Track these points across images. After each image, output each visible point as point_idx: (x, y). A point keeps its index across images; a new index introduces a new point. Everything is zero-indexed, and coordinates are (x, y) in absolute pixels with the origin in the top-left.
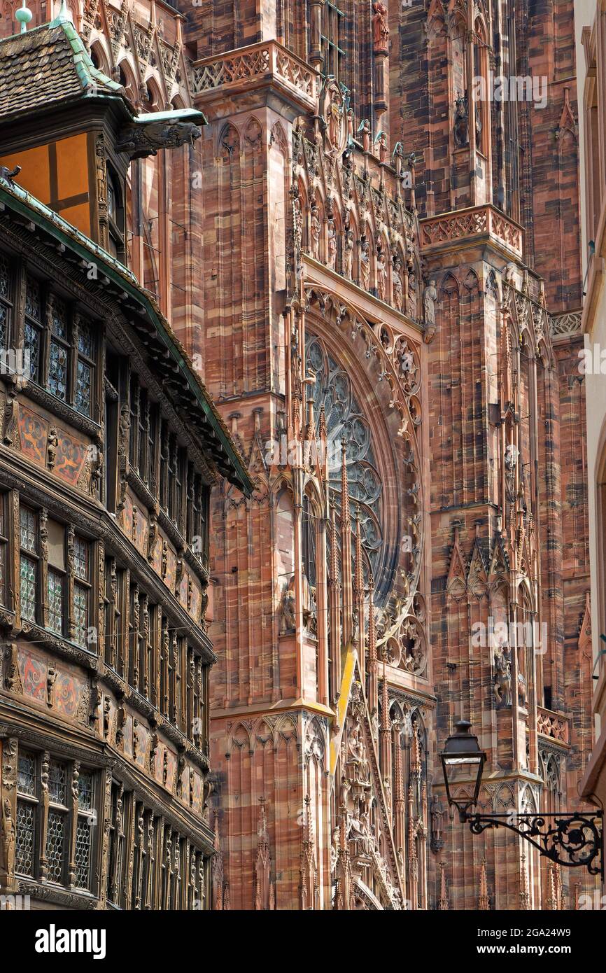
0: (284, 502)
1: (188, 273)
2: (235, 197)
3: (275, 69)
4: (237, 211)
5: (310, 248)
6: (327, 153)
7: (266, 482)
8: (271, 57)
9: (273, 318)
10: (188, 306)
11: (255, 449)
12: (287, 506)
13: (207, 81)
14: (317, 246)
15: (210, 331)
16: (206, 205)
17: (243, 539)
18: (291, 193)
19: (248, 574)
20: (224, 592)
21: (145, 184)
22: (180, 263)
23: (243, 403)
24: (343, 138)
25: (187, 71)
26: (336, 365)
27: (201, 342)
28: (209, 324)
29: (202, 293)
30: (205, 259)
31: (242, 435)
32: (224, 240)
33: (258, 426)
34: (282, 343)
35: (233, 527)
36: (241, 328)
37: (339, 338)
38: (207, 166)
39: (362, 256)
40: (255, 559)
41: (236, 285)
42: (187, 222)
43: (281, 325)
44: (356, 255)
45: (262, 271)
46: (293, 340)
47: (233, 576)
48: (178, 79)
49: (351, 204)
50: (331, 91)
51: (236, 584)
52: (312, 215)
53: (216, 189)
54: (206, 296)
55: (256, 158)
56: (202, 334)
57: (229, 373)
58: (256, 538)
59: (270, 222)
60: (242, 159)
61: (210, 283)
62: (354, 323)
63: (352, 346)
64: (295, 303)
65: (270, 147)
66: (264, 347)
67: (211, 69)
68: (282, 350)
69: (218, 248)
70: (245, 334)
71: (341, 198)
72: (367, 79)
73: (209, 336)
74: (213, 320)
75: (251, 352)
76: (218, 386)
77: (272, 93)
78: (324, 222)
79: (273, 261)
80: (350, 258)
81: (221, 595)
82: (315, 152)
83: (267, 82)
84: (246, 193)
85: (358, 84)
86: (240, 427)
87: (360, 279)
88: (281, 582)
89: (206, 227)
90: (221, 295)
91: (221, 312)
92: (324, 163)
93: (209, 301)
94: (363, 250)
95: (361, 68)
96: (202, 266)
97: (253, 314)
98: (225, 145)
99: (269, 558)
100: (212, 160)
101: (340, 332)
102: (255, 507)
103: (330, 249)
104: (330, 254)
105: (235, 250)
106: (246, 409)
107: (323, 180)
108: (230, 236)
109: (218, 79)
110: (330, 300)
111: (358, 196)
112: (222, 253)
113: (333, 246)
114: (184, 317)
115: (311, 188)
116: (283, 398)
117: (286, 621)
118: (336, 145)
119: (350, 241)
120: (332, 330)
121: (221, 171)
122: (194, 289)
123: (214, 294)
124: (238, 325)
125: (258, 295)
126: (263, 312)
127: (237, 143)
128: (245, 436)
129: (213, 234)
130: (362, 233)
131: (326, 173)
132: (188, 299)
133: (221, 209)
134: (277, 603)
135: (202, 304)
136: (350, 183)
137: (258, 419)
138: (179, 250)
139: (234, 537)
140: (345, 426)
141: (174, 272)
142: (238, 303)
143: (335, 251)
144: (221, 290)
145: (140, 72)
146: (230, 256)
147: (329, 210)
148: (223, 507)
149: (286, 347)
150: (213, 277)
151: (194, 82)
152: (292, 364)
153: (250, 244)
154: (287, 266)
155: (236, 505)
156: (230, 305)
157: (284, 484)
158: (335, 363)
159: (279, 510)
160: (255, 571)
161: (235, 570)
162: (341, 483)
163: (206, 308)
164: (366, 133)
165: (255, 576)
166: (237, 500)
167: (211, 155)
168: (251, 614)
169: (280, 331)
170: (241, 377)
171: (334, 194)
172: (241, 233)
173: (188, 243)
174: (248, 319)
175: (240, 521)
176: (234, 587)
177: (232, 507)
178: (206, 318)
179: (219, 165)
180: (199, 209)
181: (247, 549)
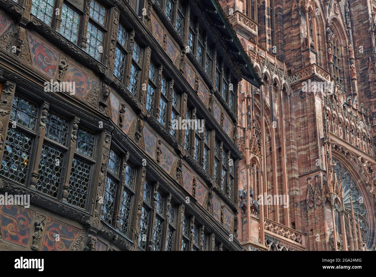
0: (328, 206)
1: (291, 136)
2: (305, 112)
3: (315, 72)
4: (306, 116)
5: (333, 131)
6: (337, 104)
7: (321, 199)
8: (314, 68)
9: (320, 146)
10: (291, 146)
11: (316, 188)
12: (329, 207)
13: (294, 79)
14: (336, 131)
15: (299, 153)
16: (296, 115)
17: (314, 219)
18: (323, 108)
19: (317, 231)
20: (309, 238)
21: (275, 109)
22: (288, 133)
23: (311, 174)
24: (342, 100)
25: (288, 77)
26: (347, 171)
27: (296, 157)
28: (299, 151)
29: (296, 142)
30: (297, 132)
31: (312, 184)
32: (302, 125)
33: (317, 181)
34: (323, 154)
35: (310, 216)
36: (309, 151)
37: (347, 161)
38: (296, 104)
39: (352, 136)
40: (319, 225)
41: (307, 138)
42: (290, 120)
43: (323, 149)
44: (350, 135)
45: (315, 133)
46: (327, 153)
47: (311, 232)
48: (285, 79)
49: (347, 120)
50: (338, 87)
51: (313, 235)
52: (334, 122)
53: (299, 110)
54: (297, 143)
55: (311, 99)
56: (296, 154)
57: (306, 166)
58: (318, 218)
59: (317, 118)
60: (307, 100)
61: (298, 139)
62: (351, 156)
63: (351, 164)
64: (327, 141)
65: (316, 95)
66: (317, 156)
67: (295, 75)
68: (324, 157)
69: (300, 128)
70: (311, 153)
71: (343, 118)
72: (350, 87)
73: (299, 155)
74: (300, 150)
75: (313, 158)
76: (303, 170)
77: (315, 79)
78: (338, 124)
79: (319, 129)
80: (348, 136)
81: (308, 239)
82: (333, 103)
83: (313, 75)
84: (309, 110)
85: (347, 88)
86: (311, 182)
87: (352, 142)
88: (328, 233)
89: (296, 122)
90: (302, 141)
91: (303, 147)
92: (337, 107)
93: (298, 144)
94: (352, 134)
95: (348, 84)
96: (295, 134)
97: (313, 146)
98: (301, 97)
99: (324, 225)
100: (297, 102)
101: (347, 159)
102: (317, 208)
103: (341, 133)
104: (341, 134)
105: (306, 128)
106: (312, 176)
107: (337, 112)
108: (305, 124)
109: (298, 78)
110: (342, 148)
111: (349, 118)
112: (302, 129)
113: (342, 132)
114: (290, 149)
115: (333, 114)
116: (325, 172)
117: (331, 246)
118: (340, 102)
119: (347, 131)
120: (344, 159)
121: (300, 105)
122: (293, 140)
123: (300, 141)
124: (308, 150)
125: (315, 140)
126: (316, 145)
127: (305, 96)
128: (313, 185)
129: (299, 124)
130: (351, 128)
131: (337, 110)
132: (291, 144)
133: (301, 116)
134: (327, 240)
135: (296, 145)
136: (346, 113)
137: (317, 179)
138: (287, 129)
139: (311, 219)
140: (351, 190)
141: (286, 136)
142: (308, 143)
143: (342, 133)
144: (302, 140)
145: (272, 76)
146: (305, 129)
147: (339, 120)
148: (307, 209)
149: (325, 155)
150: (299, 137)
151: (290, 80)
152: (327, 160)
153: (311, 125)
154: (323, 130)
155: (311, 208)
156: (306, 144)
157: (327, 199)
158: (346, 170)
159: (326, 208)
160: (319, 230)
161: (312, 230)
162: (351, 208)
163: (297, 146)
164: (351, 100)
165: (319, 232)
166: (311, 206)
167: (297, 101)
168: (318, 245)
169: (323, 151)
170: (310, 166)
171: (341, 116)
172: (308, 122)
173: (290, 127)
174: (312, 148)
175: (313, 213)
176: (312, 236)
177: (310, 209)
178: (298, 149)
179: (300, 103)
180: (294, 117)
181: (316, 222)
